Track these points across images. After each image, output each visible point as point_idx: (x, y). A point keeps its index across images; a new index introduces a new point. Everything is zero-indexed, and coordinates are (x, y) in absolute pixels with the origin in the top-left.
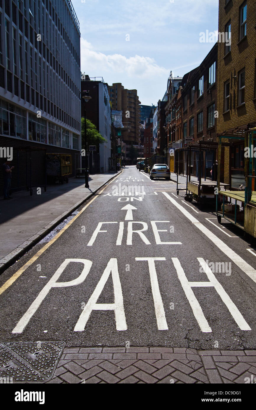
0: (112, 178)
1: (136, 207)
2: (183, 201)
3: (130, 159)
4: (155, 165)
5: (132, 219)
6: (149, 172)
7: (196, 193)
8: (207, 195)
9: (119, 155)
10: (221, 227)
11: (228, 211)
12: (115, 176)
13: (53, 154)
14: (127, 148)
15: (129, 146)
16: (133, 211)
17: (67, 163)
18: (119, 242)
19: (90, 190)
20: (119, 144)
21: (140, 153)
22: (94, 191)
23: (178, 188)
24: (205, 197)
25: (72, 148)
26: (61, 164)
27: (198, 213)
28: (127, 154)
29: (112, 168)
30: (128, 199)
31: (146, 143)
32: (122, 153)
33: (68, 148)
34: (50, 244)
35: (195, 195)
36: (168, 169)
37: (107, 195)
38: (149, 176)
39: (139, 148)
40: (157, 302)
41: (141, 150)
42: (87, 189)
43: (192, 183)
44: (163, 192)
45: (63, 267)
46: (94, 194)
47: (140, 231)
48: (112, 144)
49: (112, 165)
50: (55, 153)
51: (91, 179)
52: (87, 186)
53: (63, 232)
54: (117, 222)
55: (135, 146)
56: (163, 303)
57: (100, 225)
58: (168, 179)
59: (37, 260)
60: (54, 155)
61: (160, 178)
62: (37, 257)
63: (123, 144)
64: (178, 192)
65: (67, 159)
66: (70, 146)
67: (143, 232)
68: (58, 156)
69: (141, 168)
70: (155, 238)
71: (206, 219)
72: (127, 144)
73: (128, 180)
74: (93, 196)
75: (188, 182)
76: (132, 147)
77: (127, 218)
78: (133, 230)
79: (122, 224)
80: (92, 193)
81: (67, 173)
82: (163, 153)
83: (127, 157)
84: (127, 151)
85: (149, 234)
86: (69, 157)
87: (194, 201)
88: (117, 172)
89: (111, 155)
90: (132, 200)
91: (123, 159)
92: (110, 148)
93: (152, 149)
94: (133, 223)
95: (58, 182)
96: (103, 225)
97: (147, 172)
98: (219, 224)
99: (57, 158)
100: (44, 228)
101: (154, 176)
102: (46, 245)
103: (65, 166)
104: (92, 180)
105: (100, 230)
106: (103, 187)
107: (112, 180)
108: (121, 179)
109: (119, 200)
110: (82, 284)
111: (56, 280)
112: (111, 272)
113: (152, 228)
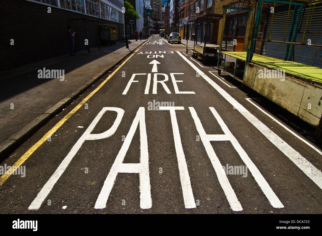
0: (144, 42)
1: (160, 62)
2: (191, 58)
3: (155, 30)
4: (171, 33)
5: (157, 72)
6: (167, 38)
7: (202, 52)
8: (209, 54)
9: (149, 27)
10: (221, 79)
11: (227, 67)
12: (146, 41)
13: (104, 25)
14: (154, 23)
15: (155, 22)
16: (157, 65)
17: (114, 31)
18: (147, 92)
19: (129, 49)
20: (149, 20)
21: (162, 27)
22: (132, 51)
23: (188, 49)
24: (207, 55)
25: (118, 22)
26: (110, 32)
27: (202, 67)
28: (153, 27)
29: (144, 36)
30: (154, 56)
31: (166, 20)
32: (151, 27)
33: (115, 22)
34: (94, 93)
35: (201, 54)
36: (180, 37)
37: (140, 53)
38: (167, 41)
39: (161, 23)
40: (181, 162)
41: (162, 25)
42: (128, 49)
43: (198, 45)
44: (177, 52)
45: (100, 116)
46: (132, 52)
47: (162, 81)
48: (144, 20)
49: (144, 34)
50: (106, 24)
51: (130, 43)
52: (128, 47)
53: (106, 82)
54: (146, 74)
55: (159, 22)
56: (187, 163)
57: (134, 76)
58: (179, 43)
59: (80, 108)
60: (106, 26)
61: (174, 42)
62: (81, 105)
63: (151, 20)
64: (187, 52)
65: (114, 29)
66: (117, 20)
67: (165, 82)
68: (108, 26)
69: (162, 36)
70: (175, 88)
71: (209, 72)
72: (154, 21)
73: (154, 43)
74: (132, 54)
75: (195, 44)
76: (157, 22)
77: (153, 71)
78: (158, 80)
79: (149, 75)
80: (130, 52)
81: (114, 38)
82: (176, 26)
83: (154, 29)
84: (154, 25)
85: (169, 84)
86: (115, 27)
87: (199, 58)
88: (147, 39)
89: (144, 27)
90: (157, 57)
91: (151, 30)
92: (143, 23)
93: (169, 24)
94: (158, 75)
95: (109, 44)
96: (136, 76)
97: (166, 38)
98: (219, 76)
99: (107, 28)
100: (92, 79)
101: (171, 41)
102: (91, 94)
103: (113, 34)
104: (132, 43)
105: (133, 80)
106: (138, 48)
107: (144, 43)
108: (150, 43)
109: (148, 57)
110: (113, 136)
111: (91, 131)
112: (139, 122)
113: (171, 79)
